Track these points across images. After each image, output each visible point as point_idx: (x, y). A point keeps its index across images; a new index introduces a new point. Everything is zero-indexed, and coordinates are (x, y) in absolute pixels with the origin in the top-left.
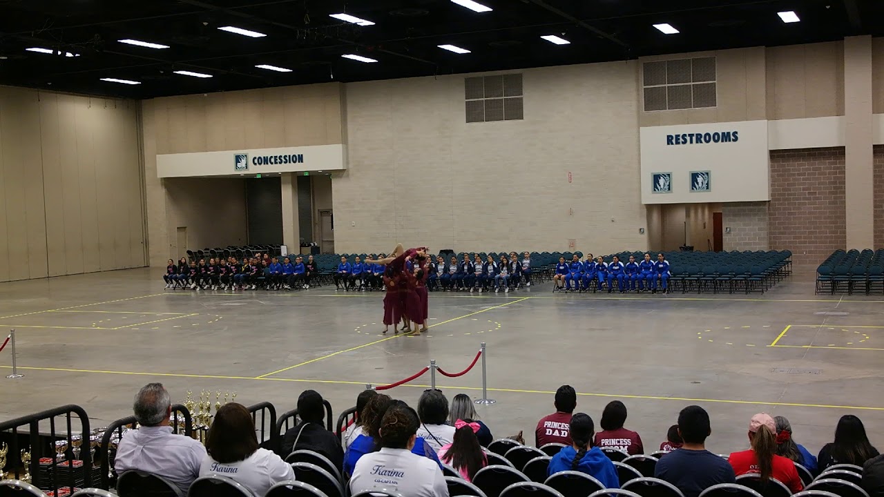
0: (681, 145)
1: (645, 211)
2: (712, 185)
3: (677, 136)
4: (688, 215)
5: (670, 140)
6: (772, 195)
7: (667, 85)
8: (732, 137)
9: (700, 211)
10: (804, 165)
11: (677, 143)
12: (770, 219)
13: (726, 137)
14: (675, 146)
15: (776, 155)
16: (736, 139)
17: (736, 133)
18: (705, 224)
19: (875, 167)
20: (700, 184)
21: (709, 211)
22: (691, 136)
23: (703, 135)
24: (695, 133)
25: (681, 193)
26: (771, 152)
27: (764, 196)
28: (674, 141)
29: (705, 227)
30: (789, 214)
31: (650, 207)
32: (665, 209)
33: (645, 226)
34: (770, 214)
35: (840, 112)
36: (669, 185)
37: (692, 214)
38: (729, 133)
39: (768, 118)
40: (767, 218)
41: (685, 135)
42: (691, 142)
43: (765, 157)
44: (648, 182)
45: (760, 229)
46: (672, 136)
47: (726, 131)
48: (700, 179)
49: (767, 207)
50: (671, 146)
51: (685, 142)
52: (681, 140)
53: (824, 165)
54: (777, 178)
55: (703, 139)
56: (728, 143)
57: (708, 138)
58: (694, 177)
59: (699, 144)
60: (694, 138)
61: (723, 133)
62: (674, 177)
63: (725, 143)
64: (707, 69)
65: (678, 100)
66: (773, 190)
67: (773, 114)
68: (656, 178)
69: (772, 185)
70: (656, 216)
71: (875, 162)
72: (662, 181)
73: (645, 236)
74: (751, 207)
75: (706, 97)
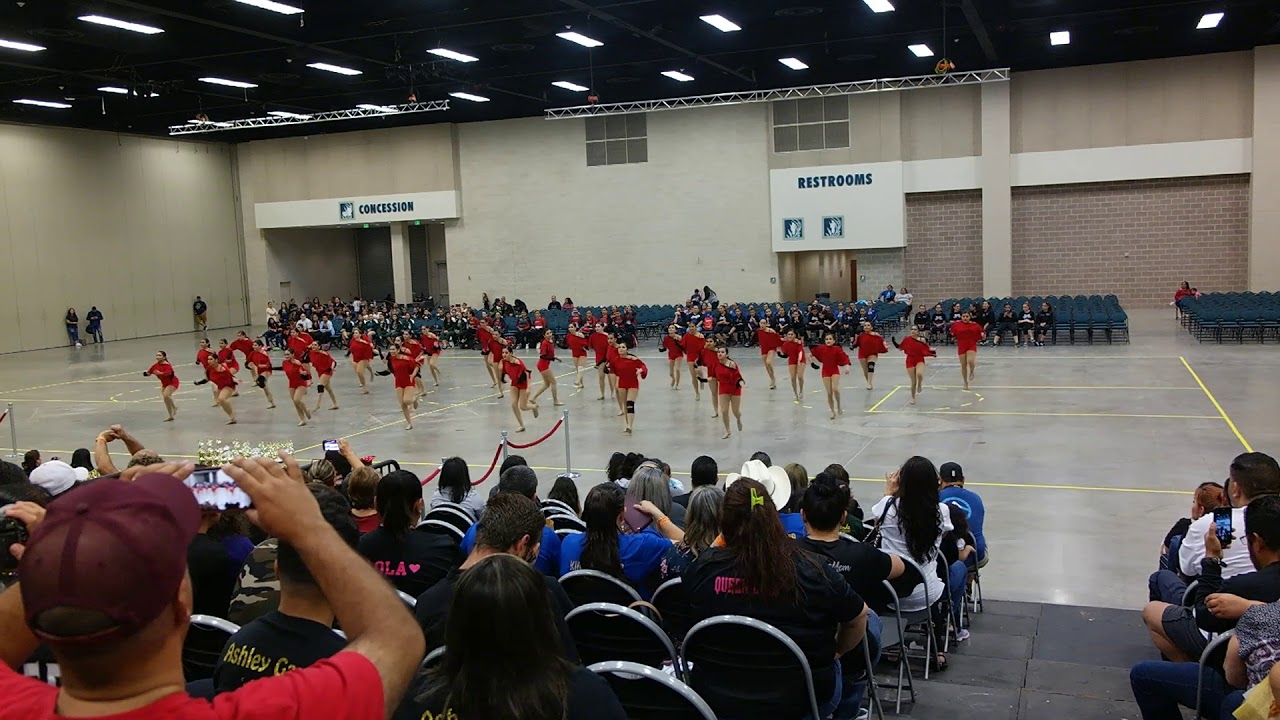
0: (813, 188)
1: (776, 259)
2: (846, 231)
3: (809, 179)
4: (822, 263)
5: (801, 183)
6: (908, 241)
7: (798, 124)
8: (866, 180)
9: (835, 258)
10: (942, 209)
11: (809, 186)
12: (906, 266)
13: (860, 179)
14: (807, 189)
15: (911, 198)
16: (870, 182)
17: (870, 175)
18: (841, 273)
19: (1013, 210)
20: (833, 230)
21: (847, 257)
22: (823, 178)
23: (836, 177)
24: (827, 175)
25: (813, 240)
26: (907, 195)
27: (898, 240)
28: (805, 184)
29: (841, 275)
30: (926, 260)
31: (782, 255)
32: (799, 257)
33: (777, 276)
34: (907, 261)
35: (977, 152)
36: (801, 231)
37: (827, 262)
38: (862, 175)
39: (905, 158)
40: (903, 265)
41: (817, 178)
42: (824, 185)
43: (901, 199)
44: (778, 227)
45: (895, 277)
46: (803, 179)
47: (859, 174)
48: (832, 225)
49: (902, 254)
50: (802, 189)
51: (817, 185)
52: (813, 183)
53: (961, 209)
54: (913, 224)
55: (835, 182)
56: (862, 186)
57: (841, 181)
58: (827, 222)
59: (832, 187)
60: (827, 181)
61: (857, 176)
62: (806, 224)
63: (858, 186)
64: (838, 106)
65: (810, 140)
66: (908, 235)
67: (908, 154)
68: (788, 223)
69: (908, 230)
70: (789, 265)
71: (1013, 204)
72: (793, 227)
73: (777, 285)
74: (887, 254)
75: (839, 137)
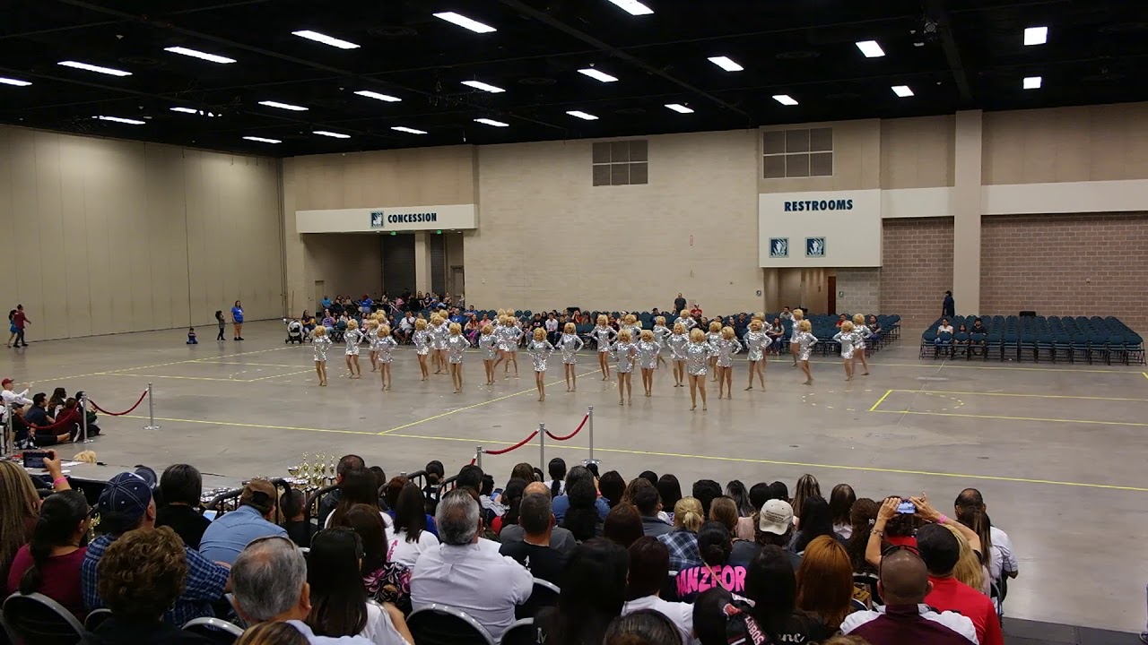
0: (798, 212)
1: (762, 274)
2: (827, 251)
3: (794, 203)
4: (803, 279)
5: (787, 206)
6: (884, 261)
7: (785, 154)
8: (847, 205)
9: (815, 275)
10: (916, 234)
11: (794, 209)
12: (881, 284)
13: (841, 205)
14: (793, 212)
15: (887, 223)
16: (851, 207)
17: (851, 201)
18: (819, 288)
19: (982, 236)
20: (816, 250)
21: (825, 275)
22: (808, 203)
23: (819, 202)
24: (811, 200)
25: (797, 258)
26: (884, 220)
27: (876, 262)
28: (791, 207)
29: (819, 290)
30: (900, 279)
31: (767, 271)
32: (782, 273)
33: (762, 289)
34: (882, 280)
35: (950, 181)
36: (786, 250)
37: (808, 279)
38: (844, 201)
39: (882, 187)
40: (879, 283)
41: (802, 202)
42: (808, 209)
43: (879, 224)
44: (766, 246)
45: (871, 294)
46: (789, 203)
47: (841, 199)
48: (815, 245)
49: (878, 273)
50: (788, 212)
51: (802, 209)
52: (798, 207)
53: (934, 233)
54: (888, 246)
55: (819, 207)
56: (843, 210)
57: (824, 206)
58: (810, 242)
59: (815, 211)
60: (811, 206)
61: (839, 201)
62: (790, 242)
63: (839, 210)
64: (824, 140)
65: (796, 168)
66: (884, 256)
67: (886, 183)
68: (774, 243)
69: (884, 252)
70: (773, 280)
71: (982, 231)
72: (779, 246)
73: (762, 298)
74: (864, 273)
75: (823, 166)
